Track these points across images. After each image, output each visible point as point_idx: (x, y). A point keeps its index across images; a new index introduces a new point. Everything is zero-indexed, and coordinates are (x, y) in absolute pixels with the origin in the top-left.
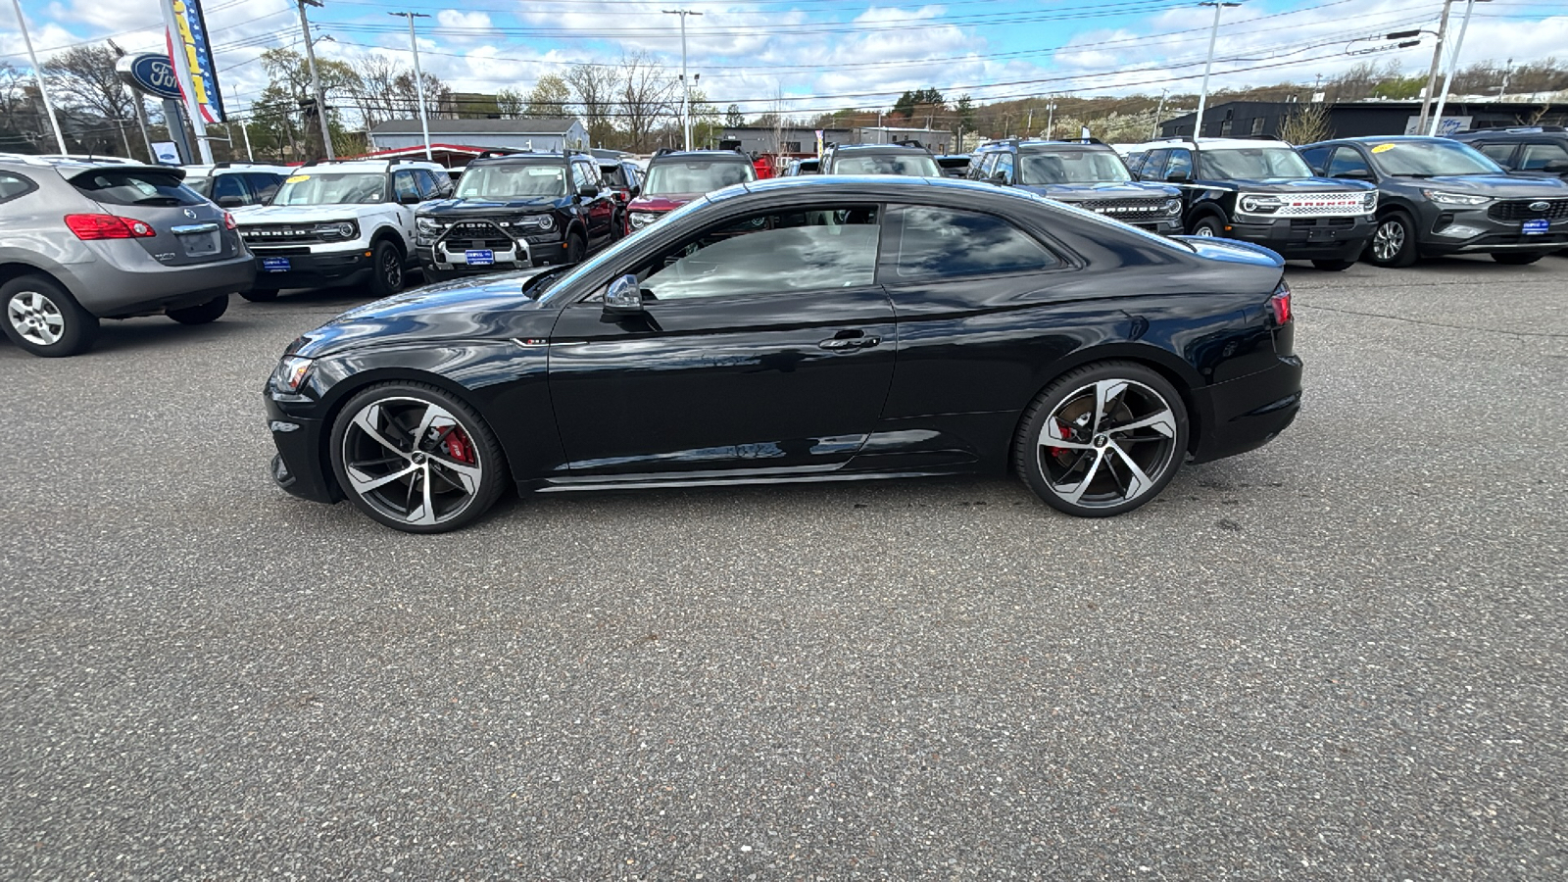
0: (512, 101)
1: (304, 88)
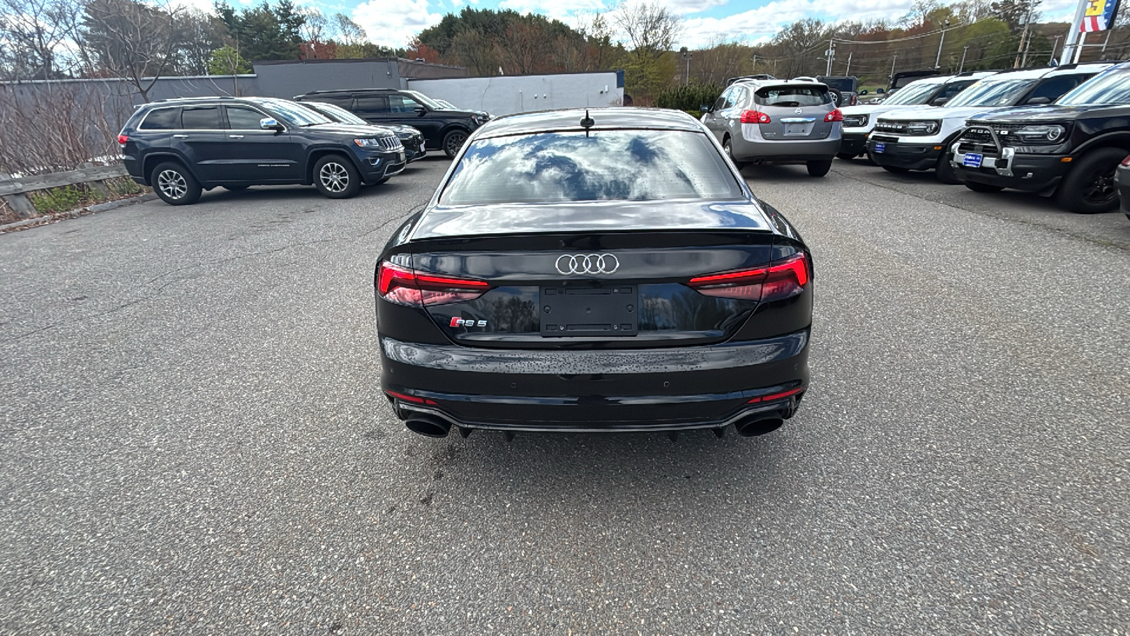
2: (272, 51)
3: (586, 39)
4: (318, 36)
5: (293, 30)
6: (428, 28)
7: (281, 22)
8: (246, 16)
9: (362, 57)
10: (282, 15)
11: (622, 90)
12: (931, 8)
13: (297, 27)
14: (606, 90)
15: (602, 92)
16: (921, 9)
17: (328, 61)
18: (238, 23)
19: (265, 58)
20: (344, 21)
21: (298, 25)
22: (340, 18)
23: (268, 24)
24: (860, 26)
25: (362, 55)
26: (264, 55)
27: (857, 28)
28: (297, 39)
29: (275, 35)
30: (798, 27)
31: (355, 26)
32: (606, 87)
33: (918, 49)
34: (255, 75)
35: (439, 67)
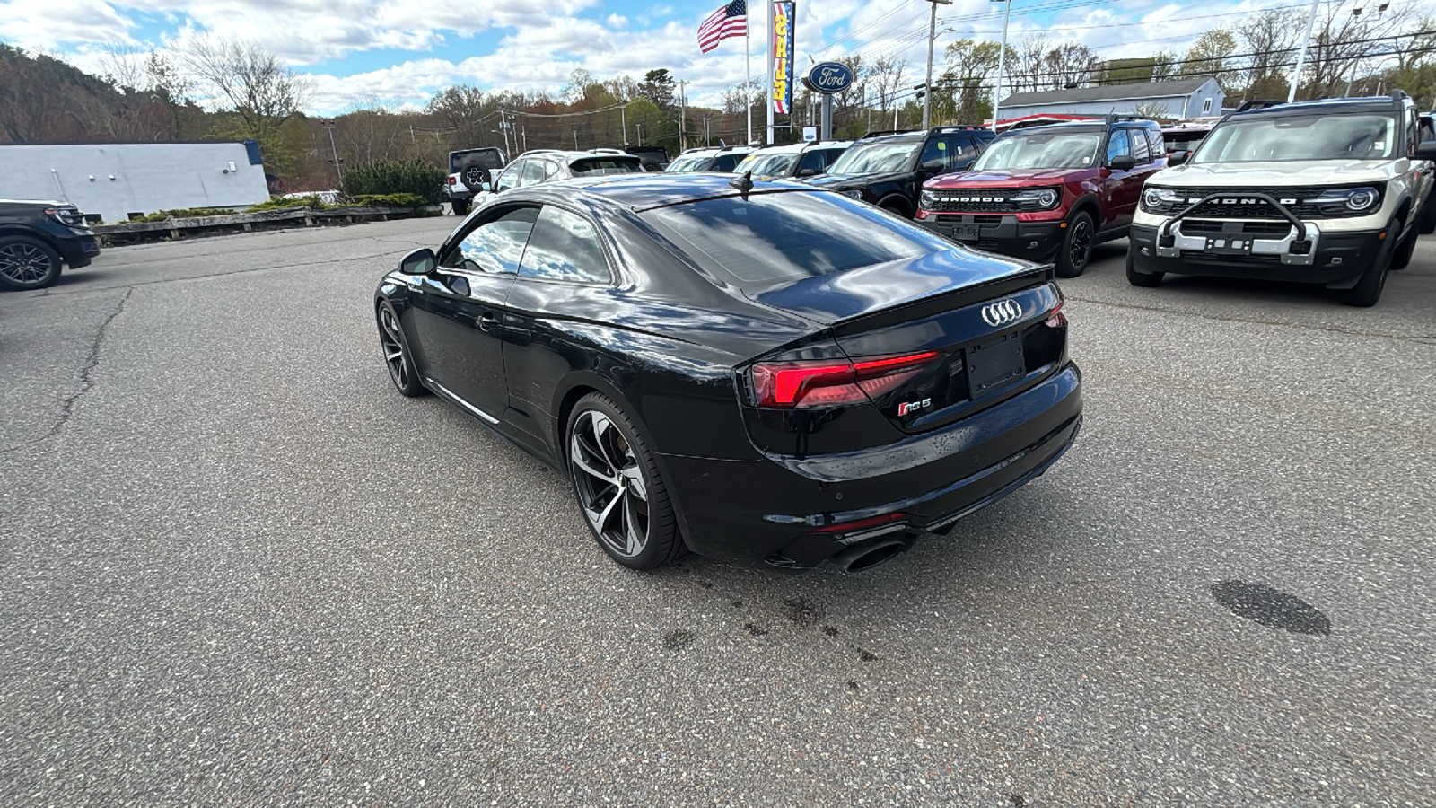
0: (1164, 63)
1: (971, 71)
3: (122, 92)
11: (260, 168)
12: (588, 83)
14: (233, 168)
15: (227, 171)
16: (579, 83)
24: (522, 96)
27: (519, 99)
30: (453, 94)
32: (231, 163)
33: (589, 126)
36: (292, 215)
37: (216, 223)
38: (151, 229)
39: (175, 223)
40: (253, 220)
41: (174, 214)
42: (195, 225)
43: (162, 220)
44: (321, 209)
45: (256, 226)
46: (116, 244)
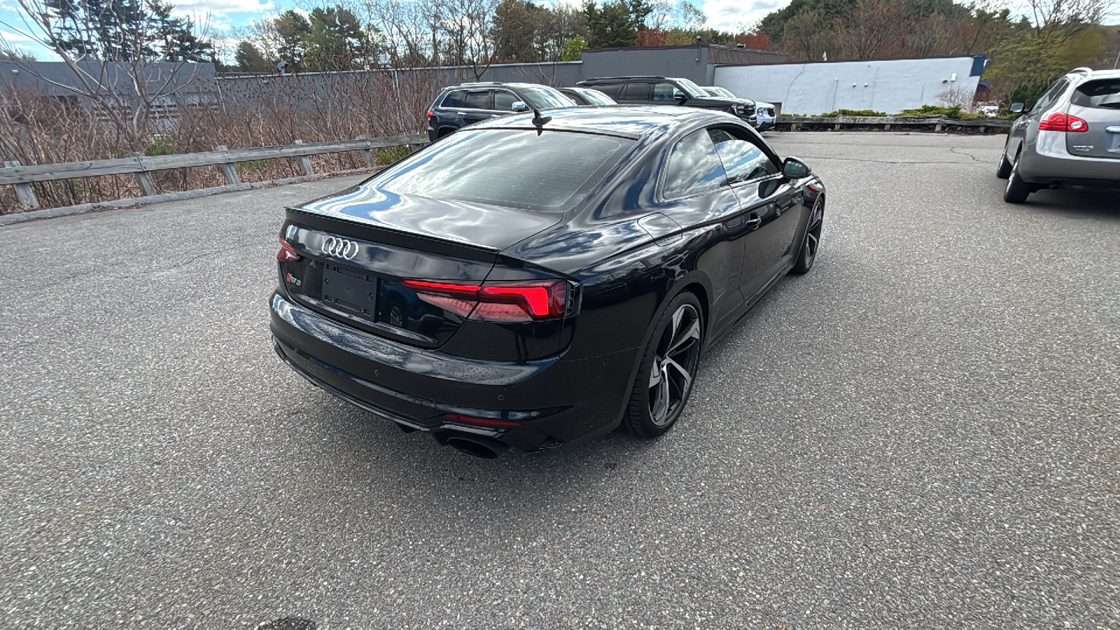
2: (618, 39)
4: (662, 24)
5: (639, 19)
6: (774, 11)
7: (632, 12)
8: (605, 8)
9: (690, 44)
10: (634, 6)
11: (977, 79)
13: (643, 16)
14: (953, 79)
15: (945, 82)
17: (658, 48)
18: (596, 14)
19: (610, 46)
20: (688, 8)
21: (646, 14)
22: (685, 5)
23: (620, 14)
25: (689, 41)
26: (611, 42)
28: (642, 27)
29: (623, 25)
31: (697, 12)
32: (954, 75)
34: (581, 62)
35: (757, 53)
36: (926, 122)
37: (866, 122)
38: (825, 122)
39: (841, 120)
40: (893, 123)
41: (844, 113)
42: (852, 122)
43: (834, 116)
44: (957, 118)
45: (894, 127)
46: (803, 130)
